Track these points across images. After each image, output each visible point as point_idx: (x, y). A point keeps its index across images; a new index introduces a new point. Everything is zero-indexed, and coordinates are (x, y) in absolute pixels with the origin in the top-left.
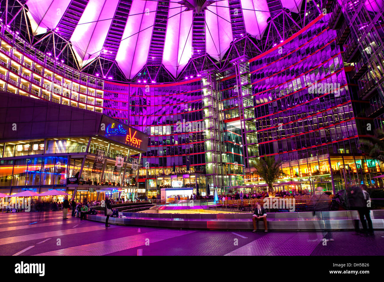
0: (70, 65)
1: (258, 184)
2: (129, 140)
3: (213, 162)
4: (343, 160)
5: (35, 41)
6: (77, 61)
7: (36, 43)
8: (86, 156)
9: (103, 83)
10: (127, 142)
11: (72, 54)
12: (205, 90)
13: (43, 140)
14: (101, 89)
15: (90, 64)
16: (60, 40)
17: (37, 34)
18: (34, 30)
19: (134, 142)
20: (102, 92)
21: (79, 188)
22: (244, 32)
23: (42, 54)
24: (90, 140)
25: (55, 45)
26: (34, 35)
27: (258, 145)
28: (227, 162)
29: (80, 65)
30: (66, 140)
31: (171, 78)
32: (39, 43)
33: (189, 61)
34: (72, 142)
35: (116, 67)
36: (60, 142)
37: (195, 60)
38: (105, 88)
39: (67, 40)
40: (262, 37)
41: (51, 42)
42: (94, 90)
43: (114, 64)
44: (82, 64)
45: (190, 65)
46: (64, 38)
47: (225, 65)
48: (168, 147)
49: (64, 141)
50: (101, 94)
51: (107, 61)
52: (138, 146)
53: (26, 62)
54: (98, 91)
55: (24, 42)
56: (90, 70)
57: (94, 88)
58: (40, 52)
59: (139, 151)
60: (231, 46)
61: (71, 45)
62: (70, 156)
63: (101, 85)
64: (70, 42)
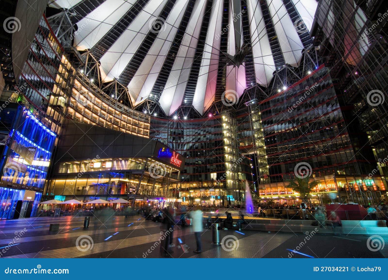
0: (126, 105)
1: (272, 198)
2: (173, 160)
3: (231, 179)
4: (346, 180)
5: (103, 87)
6: (131, 102)
7: (104, 88)
8: (143, 172)
9: (150, 119)
10: (172, 162)
11: (128, 96)
12: (224, 125)
13: (111, 159)
14: (148, 123)
15: (140, 105)
16: (121, 87)
17: (105, 82)
18: (103, 79)
19: (177, 162)
20: (149, 125)
21: (137, 198)
22: (255, 82)
23: (108, 96)
24: (147, 160)
25: (117, 90)
26: (103, 83)
27: (268, 167)
28: (242, 179)
29: (133, 105)
30: (128, 160)
31: (199, 116)
32: (106, 89)
33: (212, 103)
34: (132, 162)
35: (159, 107)
36: (123, 161)
37: (217, 102)
38: (151, 122)
39: (125, 87)
40: (268, 86)
41: (114, 88)
42: (143, 123)
43: (158, 105)
44: (135, 104)
45: (213, 106)
46: (123, 85)
47: (240, 106)
48: (197, 167)
49: (126, 160)
50: (148, 126)
51: (153, 103)
52: (179, 165)
53: (97, 102)
54: (146, 124)
55: (96, 87)
56: (140, 108)
57: (143, 122)
58: (106, 95)
59: (178, 169)
60: (244, 92)
61: (128, 90)
62: (131, 172)
63: (147, 119)
64: (127, 88)
